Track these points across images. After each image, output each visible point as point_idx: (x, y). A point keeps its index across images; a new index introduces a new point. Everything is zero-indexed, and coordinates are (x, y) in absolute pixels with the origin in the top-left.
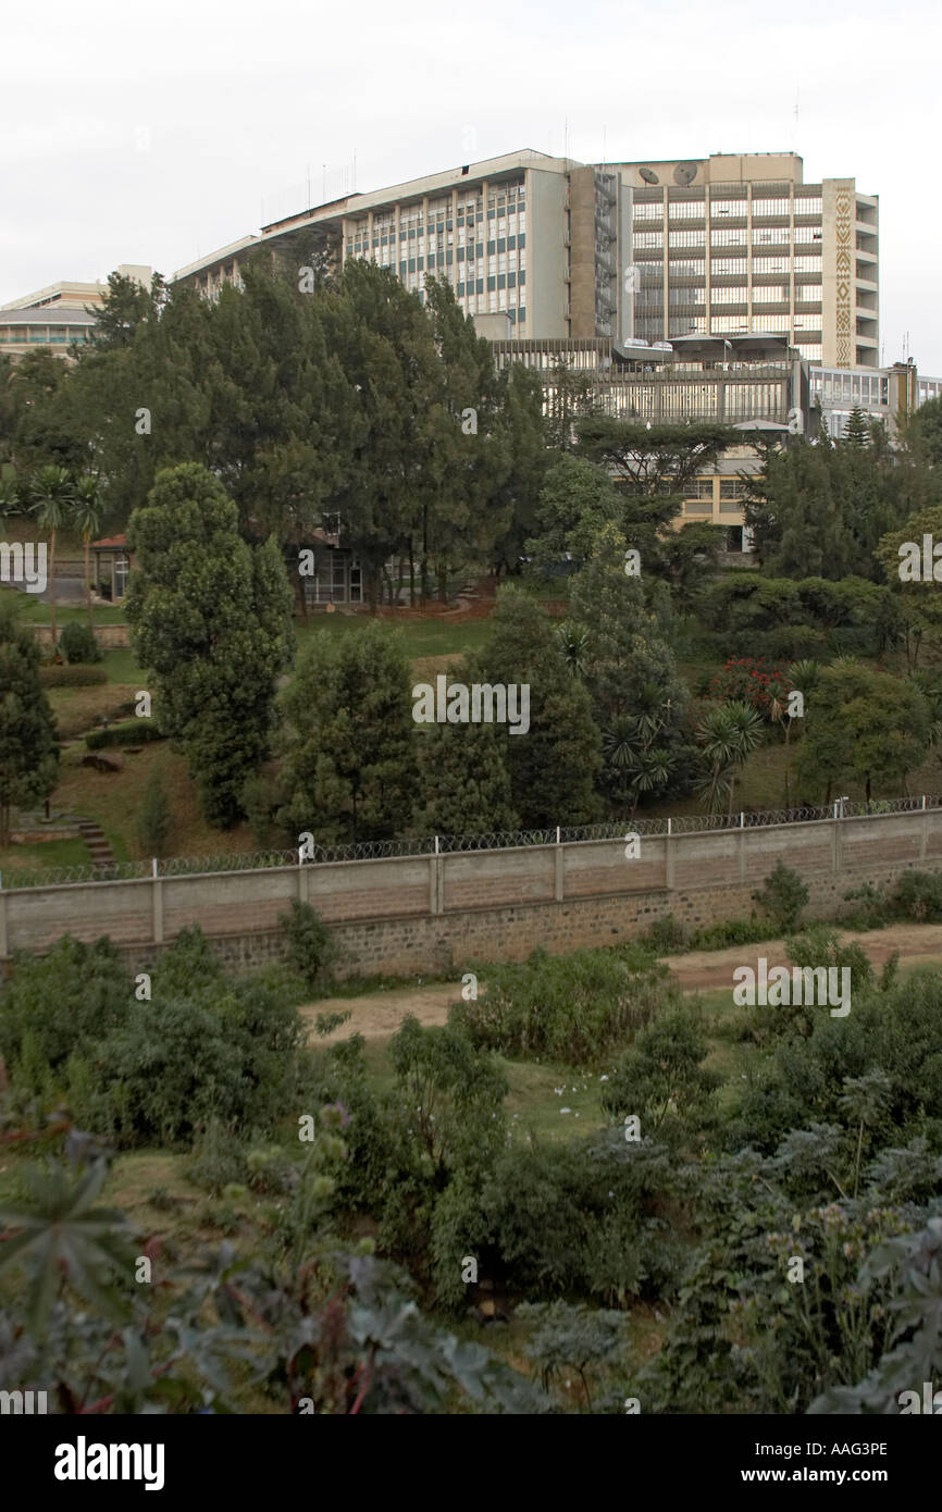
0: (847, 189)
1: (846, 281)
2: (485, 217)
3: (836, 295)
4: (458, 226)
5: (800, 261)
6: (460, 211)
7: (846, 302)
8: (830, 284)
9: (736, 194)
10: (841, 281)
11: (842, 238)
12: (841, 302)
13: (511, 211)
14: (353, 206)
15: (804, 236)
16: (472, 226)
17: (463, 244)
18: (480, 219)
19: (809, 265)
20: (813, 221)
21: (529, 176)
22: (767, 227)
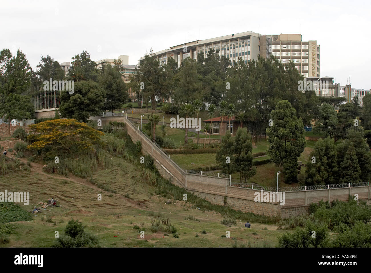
0: (315, 43)
1: (314, 65)
2: (238, 47)
3: (312, 68)
4: (230, 49)
5: (303, 60)
6: (231, 45)
7: (314, 70)
8: (310, 66)
9: (288, 43)
10: (313, 65)
11: (313, 55)
12: (313, 70)
13: (246, 45)
14: (199, 43)
15: (304, 54)
16: (234, 49)
17: (232, 53)
18: (237, 47)
19: (305, 61)
20: (307, 51)
21: (251, 37)
22: (295, 52)
